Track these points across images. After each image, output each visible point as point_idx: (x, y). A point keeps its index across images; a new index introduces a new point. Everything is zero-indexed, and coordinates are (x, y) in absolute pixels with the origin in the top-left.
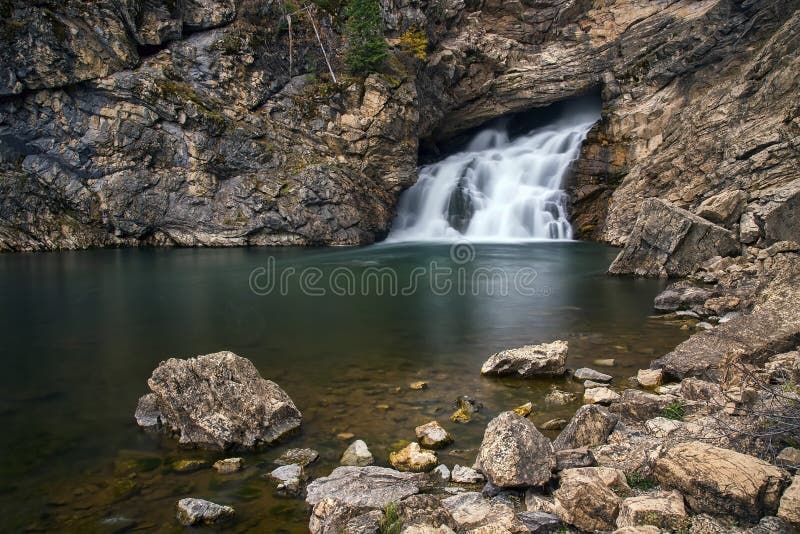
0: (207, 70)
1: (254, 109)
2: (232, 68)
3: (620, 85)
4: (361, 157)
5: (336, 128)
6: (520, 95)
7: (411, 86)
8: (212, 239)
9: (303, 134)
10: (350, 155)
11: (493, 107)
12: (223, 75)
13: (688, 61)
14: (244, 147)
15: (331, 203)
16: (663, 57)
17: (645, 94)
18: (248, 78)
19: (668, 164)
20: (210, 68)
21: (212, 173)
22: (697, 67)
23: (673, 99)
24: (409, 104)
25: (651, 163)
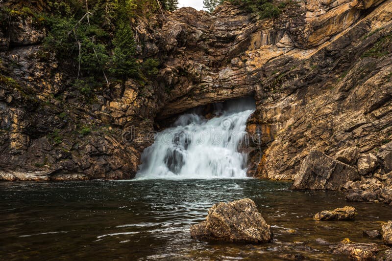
0: (26, 70)
1: (56, 96)
2: (43, 70)
3: (266, 92)
4: (122, 127)
5: (106, 110)
6: (207, 95)
7: (150, 87)
8: (27, 177)
9: (86, 113)
10: (114, 126)
11: (191, 101)
12: (37, 74)
13: (305, 80)
14: (50, 119)
15: (106, 155)
16: (290, 78)
17: (280, 97)
18: (52, 77)
19: (302, 135)
20: (29, 69)
21: (27, 135)
22: (308, 84)
23: (296, 100)
24: (150, 98)
25: (292, 134)
